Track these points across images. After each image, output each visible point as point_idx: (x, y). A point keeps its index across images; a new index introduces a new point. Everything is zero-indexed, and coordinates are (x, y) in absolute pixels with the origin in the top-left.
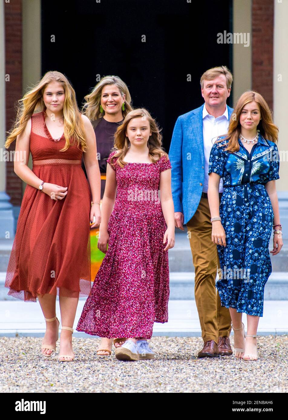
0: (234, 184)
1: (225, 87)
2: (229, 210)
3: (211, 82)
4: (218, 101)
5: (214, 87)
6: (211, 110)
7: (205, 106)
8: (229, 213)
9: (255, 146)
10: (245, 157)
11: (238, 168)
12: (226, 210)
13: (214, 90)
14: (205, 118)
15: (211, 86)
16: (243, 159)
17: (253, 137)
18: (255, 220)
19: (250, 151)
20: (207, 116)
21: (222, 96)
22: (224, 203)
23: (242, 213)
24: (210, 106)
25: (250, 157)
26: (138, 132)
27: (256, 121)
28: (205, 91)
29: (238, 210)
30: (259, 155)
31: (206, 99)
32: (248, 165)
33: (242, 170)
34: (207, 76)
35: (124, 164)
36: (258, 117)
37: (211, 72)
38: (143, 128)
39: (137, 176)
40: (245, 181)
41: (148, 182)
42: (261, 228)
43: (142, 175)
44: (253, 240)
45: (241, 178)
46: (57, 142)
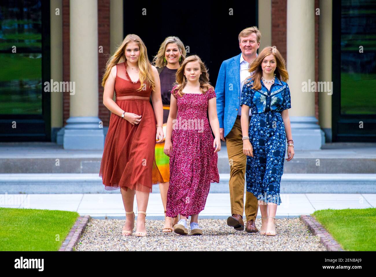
0: (259, 112)
1: (256, 42)
2: (255, 129)
3: (246, 39)
4: (250, 52)
5: (248, 42)
6: (246, 58)
7: (242, 55)
8: (255, 132)
9: (273, 86)
10: (266, 93)
11: (262, 101)
12: (253, 130)
13: (248, 44)
14: (241, 63)
15: (246, 41)
16: (265, 95)
17: (271, 79)
18: (274, 138)
19: (269, 90)
20: (243, 62)
21: (254, 48)
22: (252, 124)
23: (264, 132)
24: (245, 55)
25: (269, 93)
26: (192, 72)
27: (273, 68)
28: (242, 45)
29: (262, 130)
30: (276, 92)
31: (242, 50)
32: (268, 99)
33: (265, 103)
34: (243, 34)
35: (183, 94)
36: (274, 65)
37: (246, 31)
38: (196, 69)
39: (192, 103)
40: (268, 110)
41: (199, 106)
42: (278, 144)
43: (195, 102)
44: (273, 151)
45: (264, 109)
46: (135, 84)
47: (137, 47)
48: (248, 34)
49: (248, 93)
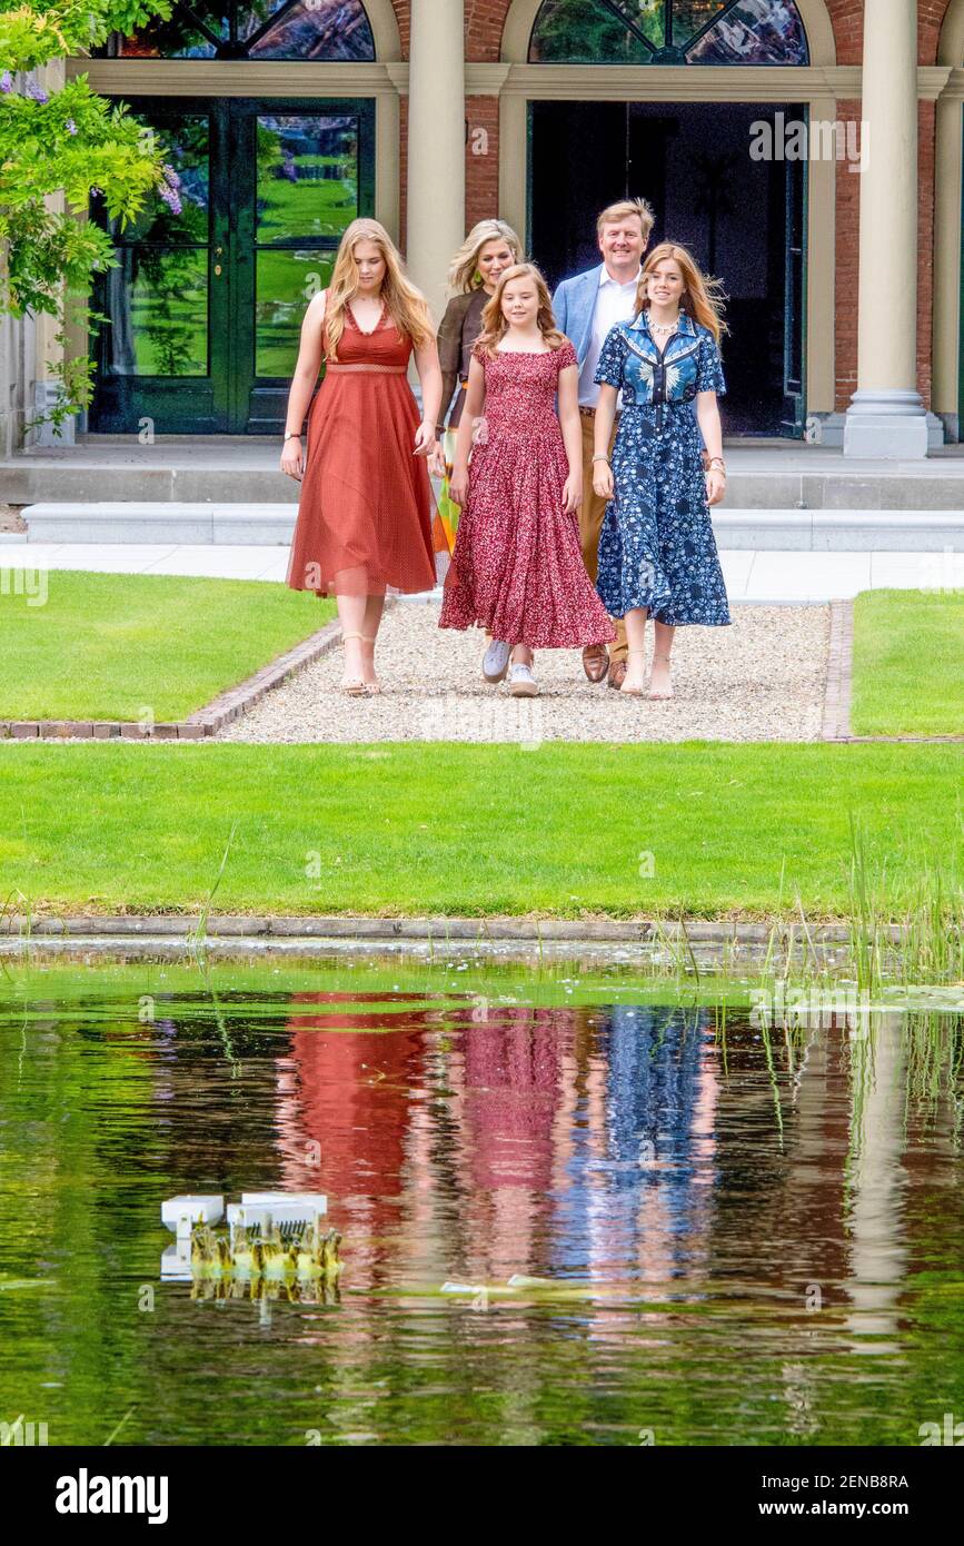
0: (640, 403)
1: (640, 235)
2: (630, 443)
3: (616, 227)
4: (627, 259)
5: (622, 234)
6: (616, 275)
7: (604, 266)
8: (629, 449)
9: (673, 339)
10: (653, 359)
11: (643, 378)
12: (624, 444)
13: (620, 239)
14: (604, 285)
15: (616, 233)
16: (650, 363)
17: (672, 320)
18: (672, 466)
19: (662, 349)
20: (608, 282)
21: (636, 249)
22: (622, 430)
23: (650, 451)
24: (613, 266)
25: (661, 358)
26: (517, 301)
27: (675, 291)
28: (605, 241)
29: (645, 444)
30: (677, 355)
31: (607, 254)
32: (660, 373)
33: (651, 382)
34: (608, 216)
35: (497, 354)
36: (676, 285)
37: (615, 209)
38: (525, 296)
39: (518, 373)
40: (659, 398)
41: (535, 382)
42: (683, 482)
43: (527, 372)
44: (673, 501)
45: (650, 395)
46: (368, 336)
47: (377, 254)
48: (622, 217)
49: (614, 355)
